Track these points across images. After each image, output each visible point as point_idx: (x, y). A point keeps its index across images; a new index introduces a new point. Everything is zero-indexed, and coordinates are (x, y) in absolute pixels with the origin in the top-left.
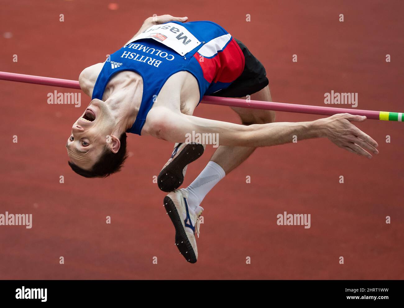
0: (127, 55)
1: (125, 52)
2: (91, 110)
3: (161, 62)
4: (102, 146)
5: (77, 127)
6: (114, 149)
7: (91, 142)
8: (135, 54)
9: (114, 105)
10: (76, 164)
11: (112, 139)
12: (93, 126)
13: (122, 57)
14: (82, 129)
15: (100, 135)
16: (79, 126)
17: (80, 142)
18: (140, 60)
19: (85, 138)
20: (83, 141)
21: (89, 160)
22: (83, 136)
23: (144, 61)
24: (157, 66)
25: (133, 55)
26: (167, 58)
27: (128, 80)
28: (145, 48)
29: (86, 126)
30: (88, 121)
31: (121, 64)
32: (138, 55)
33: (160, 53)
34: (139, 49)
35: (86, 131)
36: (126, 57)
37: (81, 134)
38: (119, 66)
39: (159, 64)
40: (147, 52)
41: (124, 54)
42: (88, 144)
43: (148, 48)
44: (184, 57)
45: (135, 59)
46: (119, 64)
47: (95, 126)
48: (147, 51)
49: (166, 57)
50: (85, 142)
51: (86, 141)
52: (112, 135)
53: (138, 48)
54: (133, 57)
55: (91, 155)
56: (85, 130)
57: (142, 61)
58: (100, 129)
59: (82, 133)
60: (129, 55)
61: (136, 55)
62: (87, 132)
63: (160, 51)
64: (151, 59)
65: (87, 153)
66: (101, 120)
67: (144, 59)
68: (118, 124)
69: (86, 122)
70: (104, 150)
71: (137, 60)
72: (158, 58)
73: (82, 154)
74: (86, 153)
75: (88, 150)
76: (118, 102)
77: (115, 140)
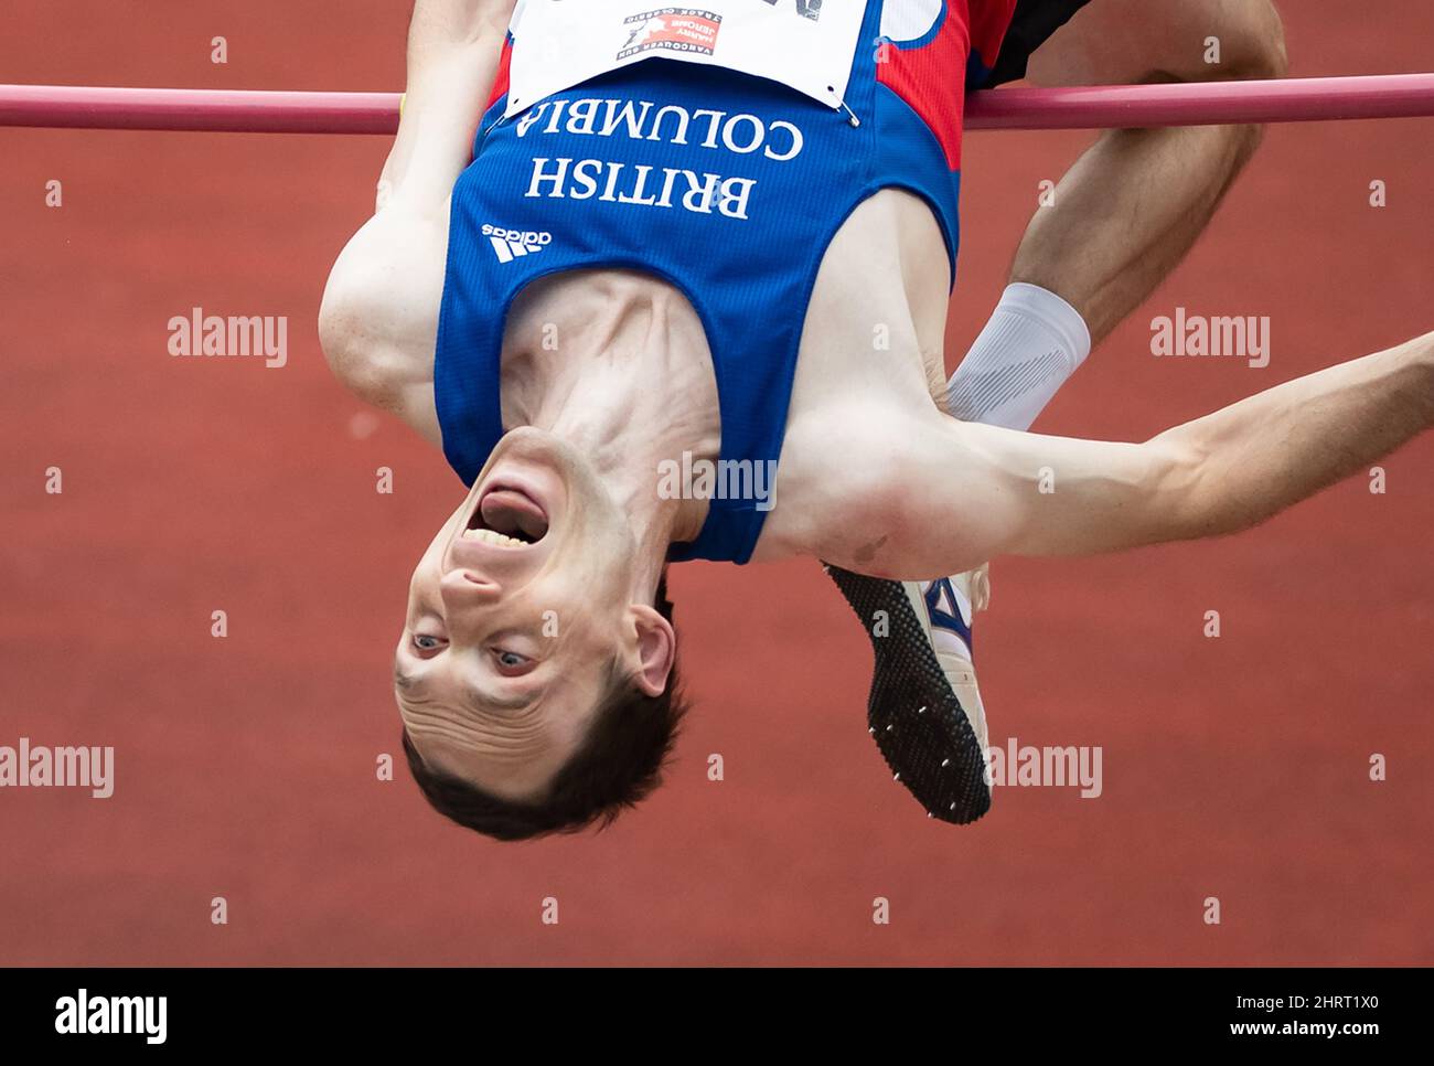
0: (559, 179)
1: (540, 163)
2: (520, 491)
3: (747, 184)
4: (598, 664)
5: (467, 577)
6: (647, 672)
7: (549, 649)
8: (598, 165)
9: (603, 450)
10: (462, 771)
11: (639, 626)
12: (545, 568)
13: (533, 192)
14: (492, 586)
15: (587, 606)
16: (475, 574)
17: (482, 655)
18: (637, 199)
19: (514, 631)
20: (497, 650)
21: (543, 744)
22: (499, 624)
23: (665, 202)
24: (741, 213)
25: (589, 171)
26: (768, 153)
27: (610, 309)
28: (629, 109)
29: (506, 568)
30: (516, 544)
31: (543, 238)
32: (615, 168)
33: (721, 128)
34: (607, 130)
35: (512, 595)
36: (557, 192)
37: (488, 614)
38: (539, 248)
39: (743, 200)
40: (654, 136)
41: (537, 177)
42: (527, 659)
43: (646, 106)
44: (844, 117)
45: (608, 196)
46: (532, 238)
47: (555, 565)
48: (646, 130)
49: (762, 148)
50: (507, 654)
51: (519, 645)
52: (634, 602)
53: (599, 122)
54: (592, 185)
55: (547, 719)
56: (505, 588)
57: (650, 202)
58: (584, 579)
59: (490, 608)
60: (570, 181)
61: (606, 170)
62: (522, 596)
63: (717, 116)
64: (691, 176)
65: (534, 705)
66: (575, 535)
67: (653, 187)
68: (643, 544)
69: (505, 548)
70: (608, 683)
71: (622, 199)
72: (723, 163)
73: (509, 712)
74: (527, 709)
75: (534, 694)
76: (613, 432)
77: (653, 630)
